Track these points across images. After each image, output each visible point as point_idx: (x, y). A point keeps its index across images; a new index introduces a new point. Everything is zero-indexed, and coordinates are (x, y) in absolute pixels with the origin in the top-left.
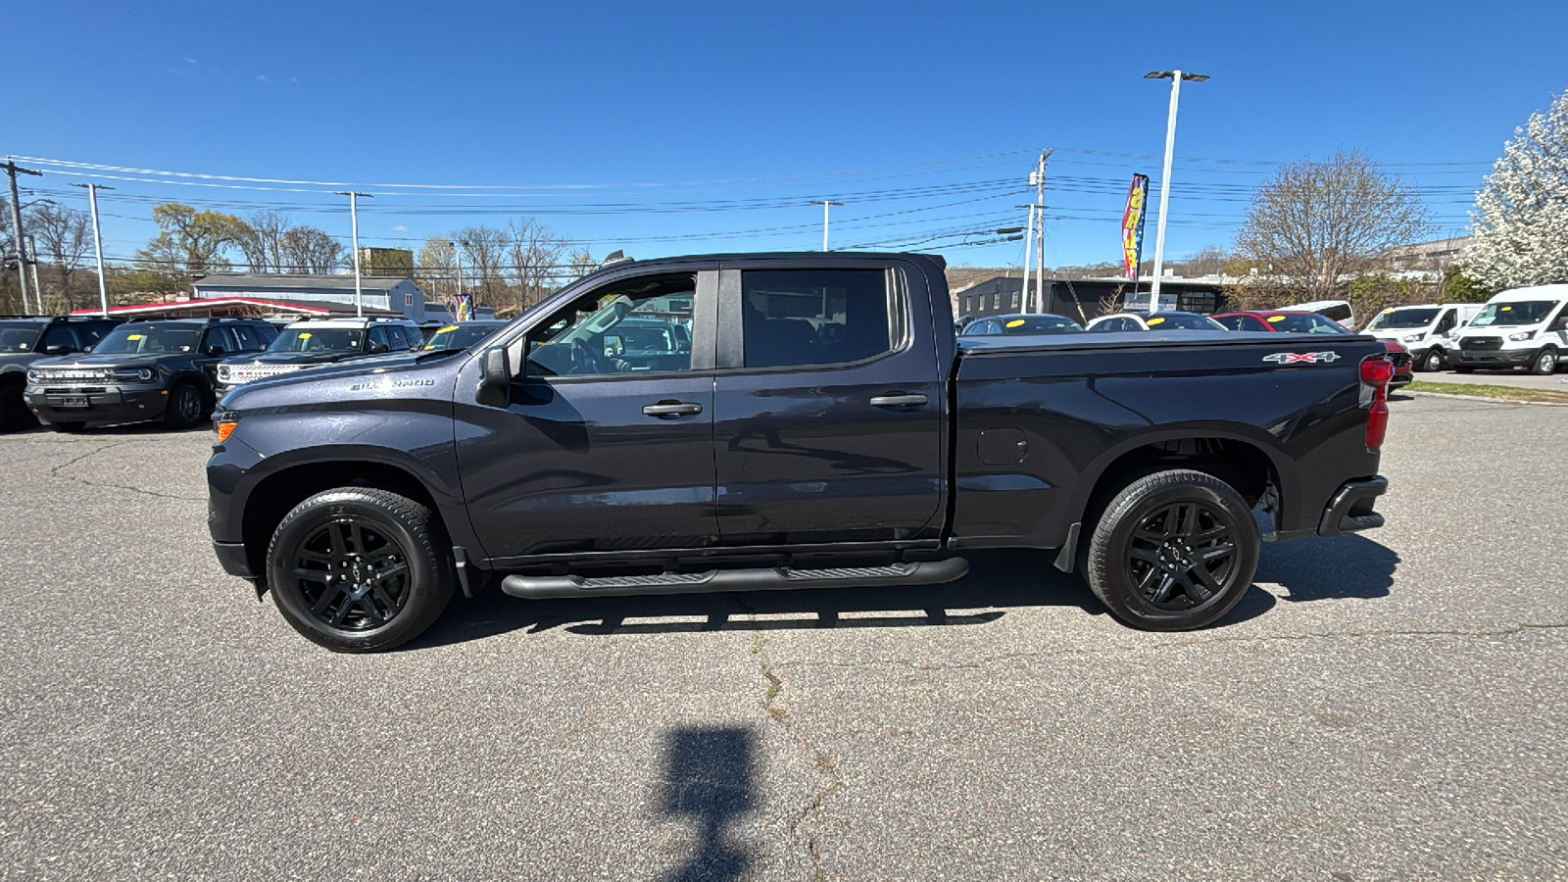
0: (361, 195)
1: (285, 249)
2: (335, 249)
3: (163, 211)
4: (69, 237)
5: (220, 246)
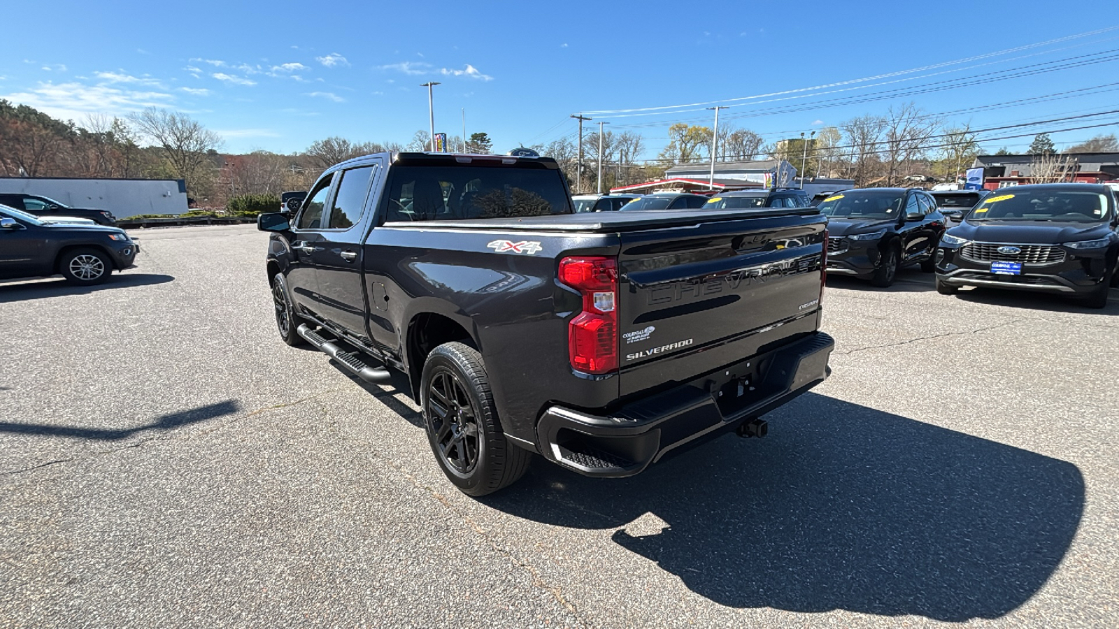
0: (722, 108)
1: (730, 144)
2: (759, 141)
3: (674, 129)
4: (632, 149)
5: (698, 147)
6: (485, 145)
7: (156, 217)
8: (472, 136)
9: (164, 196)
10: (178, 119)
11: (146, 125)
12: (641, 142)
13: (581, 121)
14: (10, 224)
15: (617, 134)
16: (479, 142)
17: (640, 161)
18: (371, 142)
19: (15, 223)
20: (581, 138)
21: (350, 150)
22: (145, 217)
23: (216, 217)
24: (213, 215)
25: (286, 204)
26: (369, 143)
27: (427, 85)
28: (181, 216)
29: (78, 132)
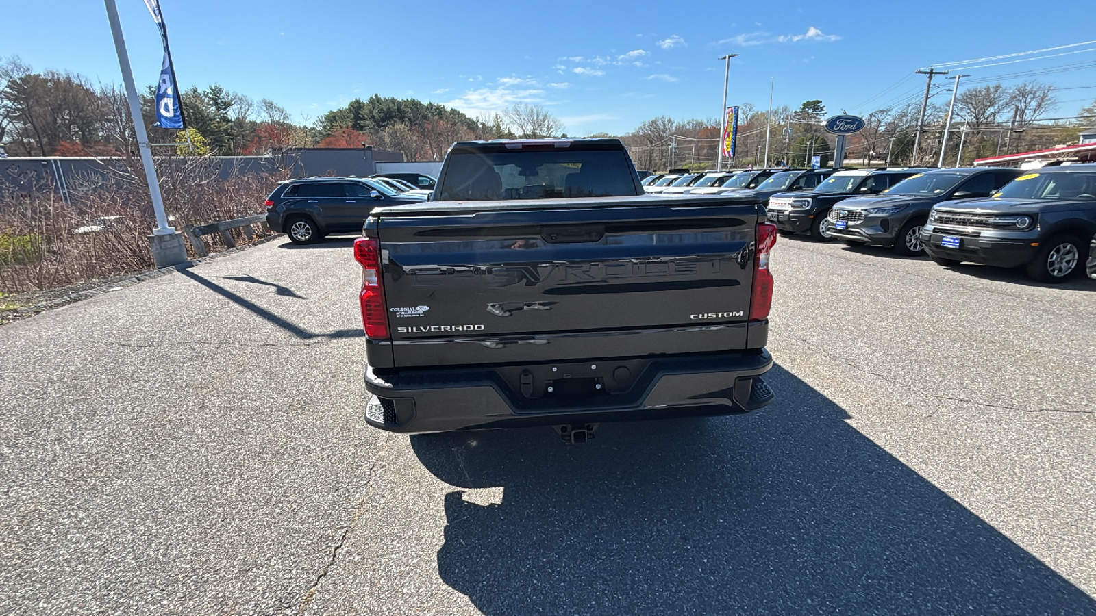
4: (1034, 105)
6: (817, 114)
8: (804, 105)
10: (535, 111)
11: (514, 117)
12: (1050, 94)
13: (930, 78)
14: (375, 195)
15: (1010, 86)
16: (811, 111)
17: (1045, 118)
18: (695, 119)
19: (378, 194)
20: (927, 98)
21: (674, 128)
26: (693, 120)
27: (725, 58)
29: (481, 126)
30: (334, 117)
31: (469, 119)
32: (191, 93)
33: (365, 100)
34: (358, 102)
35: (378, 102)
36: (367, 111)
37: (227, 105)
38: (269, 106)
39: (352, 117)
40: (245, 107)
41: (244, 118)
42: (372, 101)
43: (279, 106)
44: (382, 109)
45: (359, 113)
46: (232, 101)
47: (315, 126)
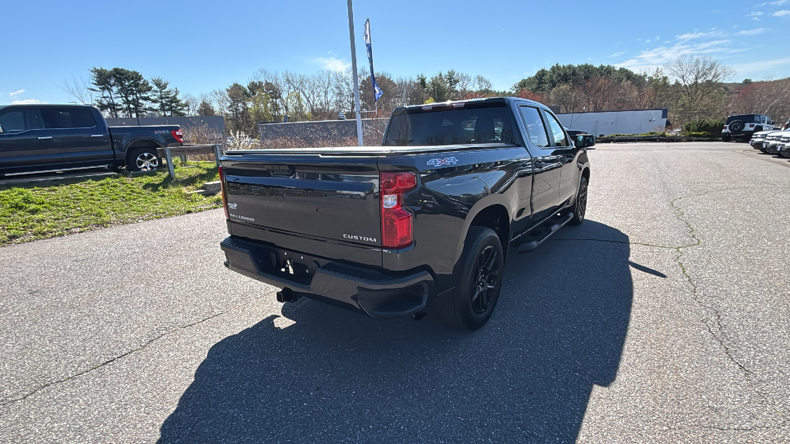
7: (624, 136)
9: (651, 121)
10: (702, 62)
22: (617, 135)
23: (665, 136)
24: (663, 135)
25: (728, 126)
28: (639, 136)
29: (647, 80)
30: (524, 83)
31: (636, 75)
32: (438, 76)
33: (548, 68)
34: (543, 71)
35: (558, 69)
36: (548, 77)
37: (457, 81)
38: (480, 79)
39: (536, 82)
40: (466, 82)
41: (465, 89)
42: (553, 69)
43: (487, 79)
44: (560, 74)
45: (543, 79)
46: (459, 79)
47: (511, 90)
